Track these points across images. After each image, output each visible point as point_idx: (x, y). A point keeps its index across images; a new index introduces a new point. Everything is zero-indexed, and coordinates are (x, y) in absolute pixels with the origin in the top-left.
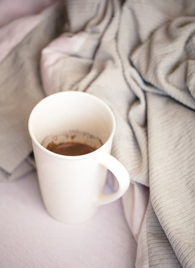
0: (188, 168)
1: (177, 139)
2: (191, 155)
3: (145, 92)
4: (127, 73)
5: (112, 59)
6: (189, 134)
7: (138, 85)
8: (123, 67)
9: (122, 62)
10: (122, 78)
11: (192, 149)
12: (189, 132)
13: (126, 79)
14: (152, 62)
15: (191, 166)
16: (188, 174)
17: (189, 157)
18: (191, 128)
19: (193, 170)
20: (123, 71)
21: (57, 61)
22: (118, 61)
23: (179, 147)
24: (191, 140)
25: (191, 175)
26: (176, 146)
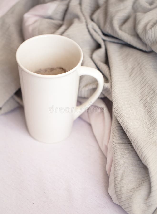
0: (141, 89)
1: (130, 71)
2: (142, 80)
3: (104, 41)
4: (90, 27)
5: (78, 17)
6: (140, 65)
7: (99, 35)
8: (86, 22)
9: (85, 19)
10: (86, 30)
11: (142, 75)
12: (139, 64)
13: (89, 31)
14: (109, 17)
15: (142, 88)
16: (140, 93)
17: (140, 82)
18: (141, 61)
19: (144, 90)
20: (87, 25)
21: (35, 22)
22: (82, 18)
23: (132, 76)
24: (141, 69)
25: (143, 94)
26: (130, 75)
